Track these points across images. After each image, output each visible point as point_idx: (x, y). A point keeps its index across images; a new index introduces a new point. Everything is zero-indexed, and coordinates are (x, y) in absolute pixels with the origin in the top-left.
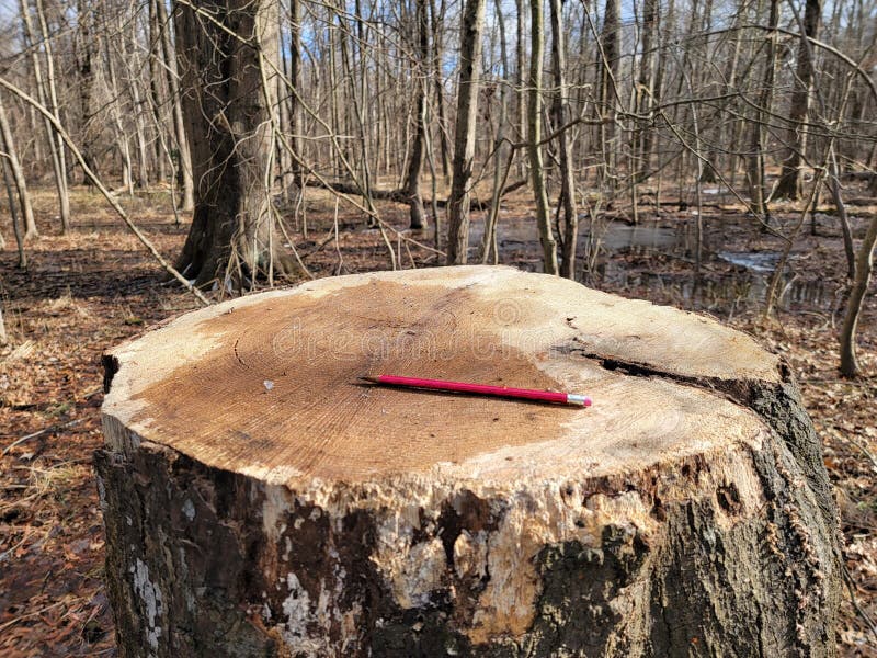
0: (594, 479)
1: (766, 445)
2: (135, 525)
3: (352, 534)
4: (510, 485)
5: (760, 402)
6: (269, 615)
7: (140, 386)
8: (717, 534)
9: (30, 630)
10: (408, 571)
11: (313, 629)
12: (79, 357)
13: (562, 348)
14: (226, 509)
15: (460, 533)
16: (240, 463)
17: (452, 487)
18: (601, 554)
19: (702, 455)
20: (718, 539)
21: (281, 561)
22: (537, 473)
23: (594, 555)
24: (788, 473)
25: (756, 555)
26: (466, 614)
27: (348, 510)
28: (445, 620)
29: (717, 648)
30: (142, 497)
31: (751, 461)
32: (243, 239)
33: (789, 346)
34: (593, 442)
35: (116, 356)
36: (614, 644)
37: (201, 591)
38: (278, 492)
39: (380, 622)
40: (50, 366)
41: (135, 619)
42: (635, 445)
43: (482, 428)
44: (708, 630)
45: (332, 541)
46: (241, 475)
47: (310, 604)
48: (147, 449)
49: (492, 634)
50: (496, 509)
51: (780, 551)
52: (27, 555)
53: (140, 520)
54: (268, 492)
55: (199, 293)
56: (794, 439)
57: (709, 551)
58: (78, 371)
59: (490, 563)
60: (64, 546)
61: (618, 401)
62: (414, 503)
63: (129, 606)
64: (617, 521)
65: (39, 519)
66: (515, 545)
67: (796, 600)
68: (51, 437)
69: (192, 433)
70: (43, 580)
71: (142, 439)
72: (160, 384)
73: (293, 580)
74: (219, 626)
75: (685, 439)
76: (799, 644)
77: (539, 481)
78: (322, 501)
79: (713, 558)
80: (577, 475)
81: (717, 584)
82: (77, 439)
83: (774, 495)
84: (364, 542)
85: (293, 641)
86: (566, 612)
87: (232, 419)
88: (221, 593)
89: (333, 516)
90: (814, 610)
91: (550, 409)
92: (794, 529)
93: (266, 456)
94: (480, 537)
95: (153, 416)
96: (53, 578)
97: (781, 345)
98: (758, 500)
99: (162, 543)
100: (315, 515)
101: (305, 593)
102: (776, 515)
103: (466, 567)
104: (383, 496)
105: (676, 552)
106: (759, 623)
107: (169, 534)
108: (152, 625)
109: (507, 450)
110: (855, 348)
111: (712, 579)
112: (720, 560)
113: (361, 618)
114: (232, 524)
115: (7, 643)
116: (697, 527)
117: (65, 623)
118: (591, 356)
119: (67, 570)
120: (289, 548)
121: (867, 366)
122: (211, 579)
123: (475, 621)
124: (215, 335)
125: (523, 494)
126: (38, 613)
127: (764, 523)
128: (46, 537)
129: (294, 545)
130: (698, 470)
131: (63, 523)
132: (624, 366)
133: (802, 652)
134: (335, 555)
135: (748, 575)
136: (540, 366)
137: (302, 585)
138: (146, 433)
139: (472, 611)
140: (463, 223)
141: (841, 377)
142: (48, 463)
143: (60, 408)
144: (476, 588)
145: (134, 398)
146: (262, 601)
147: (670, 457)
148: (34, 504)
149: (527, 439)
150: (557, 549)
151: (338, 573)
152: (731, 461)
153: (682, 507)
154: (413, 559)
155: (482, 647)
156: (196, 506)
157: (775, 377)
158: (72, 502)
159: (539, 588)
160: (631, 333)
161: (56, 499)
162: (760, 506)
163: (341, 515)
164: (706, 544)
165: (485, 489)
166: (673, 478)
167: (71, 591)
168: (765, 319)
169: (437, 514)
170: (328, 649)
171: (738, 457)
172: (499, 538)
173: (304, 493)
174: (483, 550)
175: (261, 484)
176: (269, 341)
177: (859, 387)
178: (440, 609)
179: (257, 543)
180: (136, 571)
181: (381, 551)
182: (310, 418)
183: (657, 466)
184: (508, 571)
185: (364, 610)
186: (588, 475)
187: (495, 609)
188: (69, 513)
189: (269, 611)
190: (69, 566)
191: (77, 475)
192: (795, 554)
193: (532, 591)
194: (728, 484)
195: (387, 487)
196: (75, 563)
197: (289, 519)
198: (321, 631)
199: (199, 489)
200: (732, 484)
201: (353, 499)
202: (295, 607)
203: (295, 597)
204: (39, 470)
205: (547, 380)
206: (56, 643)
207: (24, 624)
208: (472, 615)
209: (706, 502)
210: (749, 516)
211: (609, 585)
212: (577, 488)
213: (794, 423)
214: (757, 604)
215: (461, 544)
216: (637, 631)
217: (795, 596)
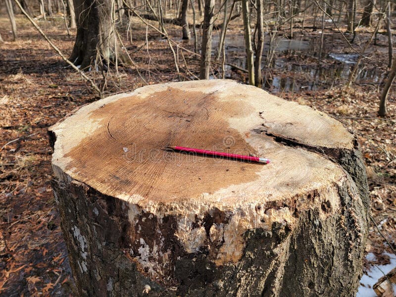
0: (270, 202)
1: (345, 183)
2: (72, 212)
3: (167, 224)
4: (234, 205)
5: (343, 159)
6: (133, 253)
7: (68, 150)
8: (319, 222)
9: (25, 225)
10: (190, 239)
11: (151, 259)
12: (30, 103)
13: (257, 130)
14: (112, 211)
15: (212, 224)
16: (117, 193)
17: (209, 206)
18: (271, 233)
19: (317, 190)
20: (320, 223)
21: (137, 233)
22: (246, 199)
23: (268, 234)
24: (352, 195)
25: (335, 228)
26: (214, 255)
27: (165, 215)
28: (206, 257)
29: (315, 263)
30: (75, 203)
31: (337, 191)
32: (102, 46)
33: (357, 101)
34: (270, 183)
35: (54, 131)
36: (274, 264)
37: (104, 244)
38: (134, 207)
39: (179, 258)
40: (17, 108)
41: (76, 248)
42: (288, 185)
43: (221, 174)
44: (312, 257)
45: (158, 227)
46: (118, 199)
47: (150, 250)
48: (75, 184)
49: (225, 262)
50: (228, 215)
51: (345, 226)
52: (19, 194)
53: (74, 212)
54: (130, 207)
55: (83, 74)
56: (356, 175)
57: (315, 228)
58: (30, 110)
59: (225, 236)
60: (35, 190)
61: (281, 161)
62: (193, 213)
63: (73, 242)
64: (279, 220)
65: (22, 178)
66: (235, 229)
67: (349, 244)
68: (22, 142)
69: (93, 176)
70: (27, 205)
71: (72, 179)
72: (76, 148)
73: (142, 241)
74: (112, 256)
75: (310, 182)
76: (349, 260)
77: (246, 203)
78: (153, 211)
79: (317, 230)
80: (262, 201)
81: (317, 240)
82: (34, 142)
83: (345, 204)
84: (172, 227)
85: (143, 263)
86: (255, 254)
87: (111, 169)
88: (112, 244)
89: (158, 217)
90: (356, 248)
91: (251, 165)
92: (352, 217)
93: (128, 189)
94: (221, 226)
95: (75, 166)
96: (31, 204)
97: (353, 101)
98: (338, 206)
99: (85, 222)
100: (150, 217)
101: (148, 246)
102: (345, 212)
103: (215, 238)
104: (179, 210)
105: (302, 229)
106: (333, 254)
107: (88, 219)
108: (83, 251)
109: (233, 187)
110: (387, 102)
111: (316, 238)
112: (320, 231)
113: (171, 255)
114: (115, 218)
115: (16, 231)
116: (312, 219)
117: (39, 222)
118: (270, 135)
119: (37, 201)
120: (140, 229)
121: (390, 111)
122: (107, 238)
123: (218, 257)
124: (98, 120)
125: (240, 209)
126: (27, 218)
127: (340, 216)
128: (27, 186)
129: (142, 228)
130: (314, 196)
131: (33, 180)
132: (284, 140)
133: (349, 263)
134: (160, 232)
135: (330, 236)
136: (247, 140)
137: (146, 243)
138: (73, 176)
139: (217, 254)
140: (209, 40)
141: (378, 116)
142: (23, 153)
143: (25, 128)
144: (219, 246)
145: (65, 156)
146: (130, 247)
147: (303, 191)
148: (19, 172)
149: (242, 181)
150: (253, 231)
151: (161, 239)
152: (329, 191)
153: (306, 212)
154: (192, 235)
155: (221, 267)
156: (99, 210)
157: (351, 146)
158: (36, 171)
159: (245, 245)
160: (289, 122)
161: (29, 170)
162: (338, 209)
163: (162, 217)
164: (315, 225)
165: (223, 207)
166: (304, 200)
167: (40, 209)
168: (347, 88)
169: (203, 217)
170: (158, 266)
171: (331, 190)
172: (229, 227)
173: (146, 208)
174: (222, 231)
175: (127, 203)
176: (123, 125)
177: (386, 121)
178: (203, 253)
179: (126, 226)
180: (74, 230)
181: (179, 231)
182: (145, 168)
183: (297, 195)
184: (232, 239)
185: (172, 252)
186: (267, 200)
187: (226, 253)
188: (35, 176)
189: (132, 251)
190: (38, 198)
191: (37, 159)
192: (351, 227)
193: (241, 247)
194: (326, 201)
195: (181, 206)
196: (41, 197)
197: (140, 218)
198: (155, 260)
199: (100, 204)
200: (328, 201)
201: (167, 211)
202: (144, 251)
203: (143, 247)
204: (19, 156)
205: (250, 148)
206: (36, 231)
207: (22, 223)
208: (217, 255)
209: (316, 209)
210: (334, 213)
211: (273, 244)
212: (262, 206)
213: (357, 168)
214: (333, 246)
215: (213, 229)
216: (284, 258)
217: (349, 243)
